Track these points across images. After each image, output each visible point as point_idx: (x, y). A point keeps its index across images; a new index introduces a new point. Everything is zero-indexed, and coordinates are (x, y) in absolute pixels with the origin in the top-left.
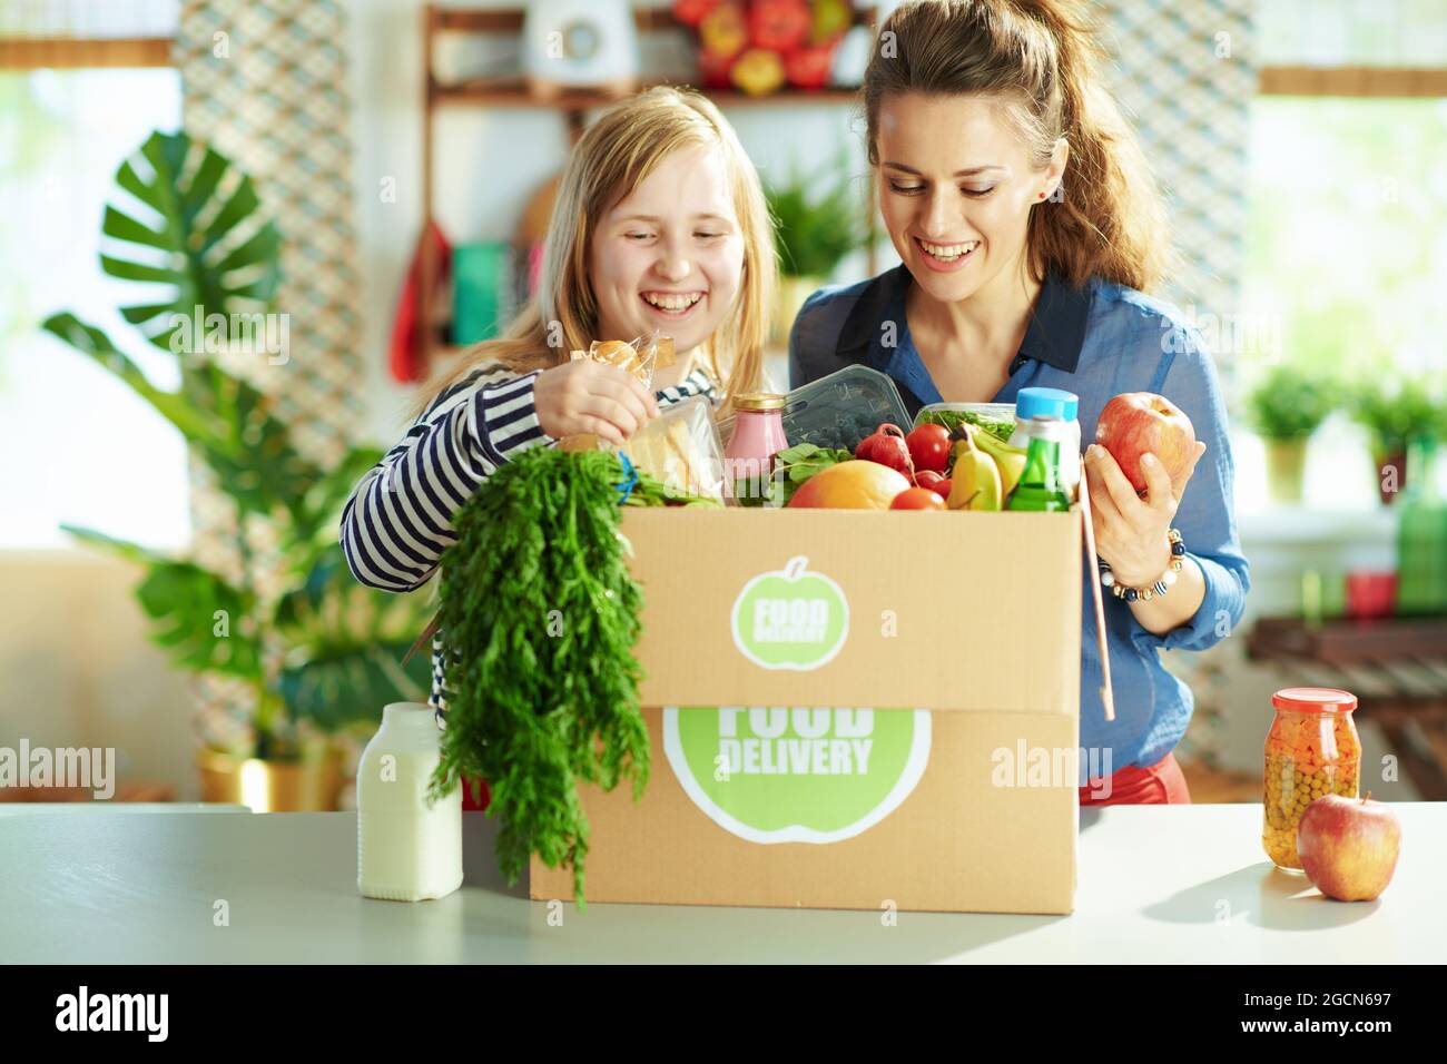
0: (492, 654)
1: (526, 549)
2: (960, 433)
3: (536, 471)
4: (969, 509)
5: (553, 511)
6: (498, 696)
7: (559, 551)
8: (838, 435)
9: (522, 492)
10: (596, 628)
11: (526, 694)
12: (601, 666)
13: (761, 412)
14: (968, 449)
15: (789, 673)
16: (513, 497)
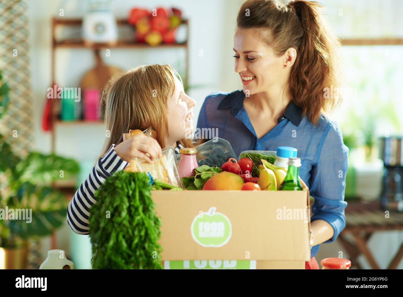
0: (111, 243)
1: (123, 206)
2: (260, 162)
3: (124, 178)
4: (267, 190)
5: (131, 192)
6: (113, 258)
7: (133, 206)
8: (212, 161)
9: (120, 186)
10: (147, 234)
11: (123, 258)
12: (149, 246)
13: (190, 155)
14: (264, 168)
15: (212, 248)
16: (117, 187)
